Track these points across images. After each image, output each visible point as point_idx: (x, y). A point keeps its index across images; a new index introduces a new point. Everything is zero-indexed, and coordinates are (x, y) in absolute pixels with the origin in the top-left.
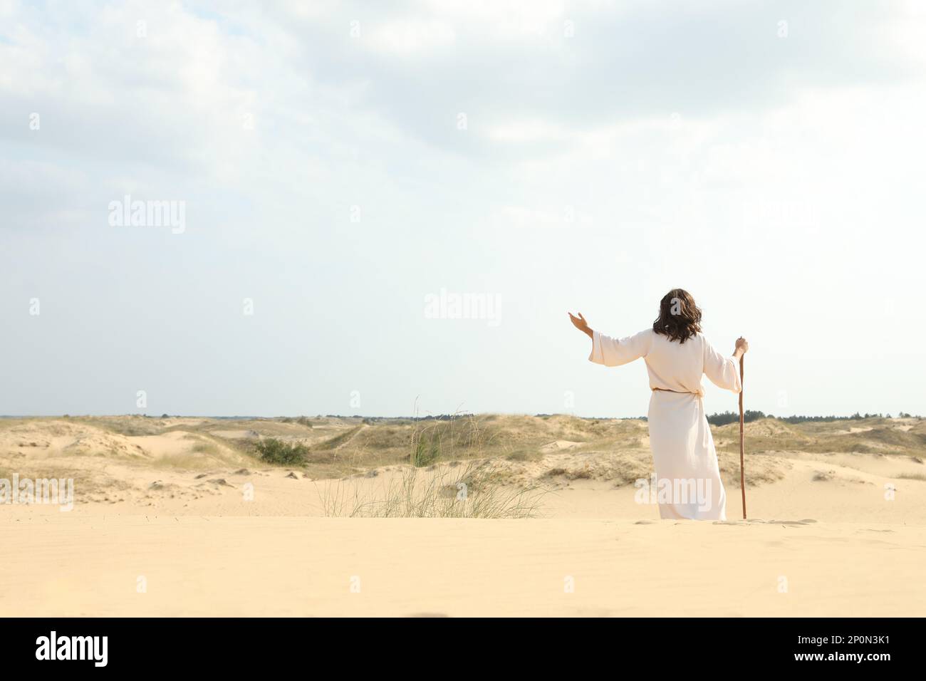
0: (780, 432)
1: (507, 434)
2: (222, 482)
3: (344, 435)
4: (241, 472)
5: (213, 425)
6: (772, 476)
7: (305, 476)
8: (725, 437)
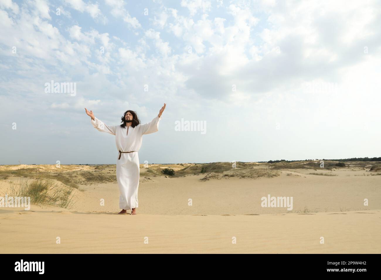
0: (286, 164)
1: (223, 166)
2: (149, 179)
3: (187, 167)
4: (154, 176)
5: (161, 166)
6: (277, 175)
7: (169, 177)
8: (273, 166)
